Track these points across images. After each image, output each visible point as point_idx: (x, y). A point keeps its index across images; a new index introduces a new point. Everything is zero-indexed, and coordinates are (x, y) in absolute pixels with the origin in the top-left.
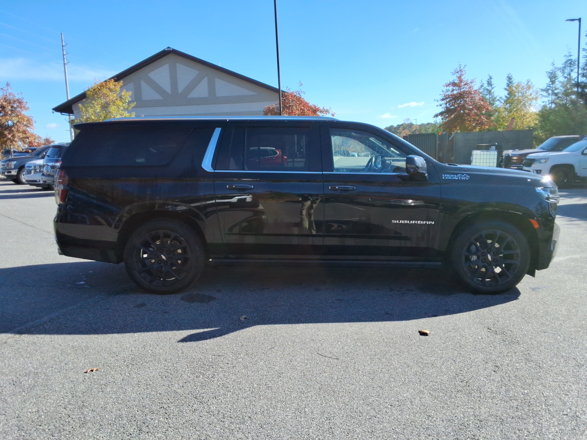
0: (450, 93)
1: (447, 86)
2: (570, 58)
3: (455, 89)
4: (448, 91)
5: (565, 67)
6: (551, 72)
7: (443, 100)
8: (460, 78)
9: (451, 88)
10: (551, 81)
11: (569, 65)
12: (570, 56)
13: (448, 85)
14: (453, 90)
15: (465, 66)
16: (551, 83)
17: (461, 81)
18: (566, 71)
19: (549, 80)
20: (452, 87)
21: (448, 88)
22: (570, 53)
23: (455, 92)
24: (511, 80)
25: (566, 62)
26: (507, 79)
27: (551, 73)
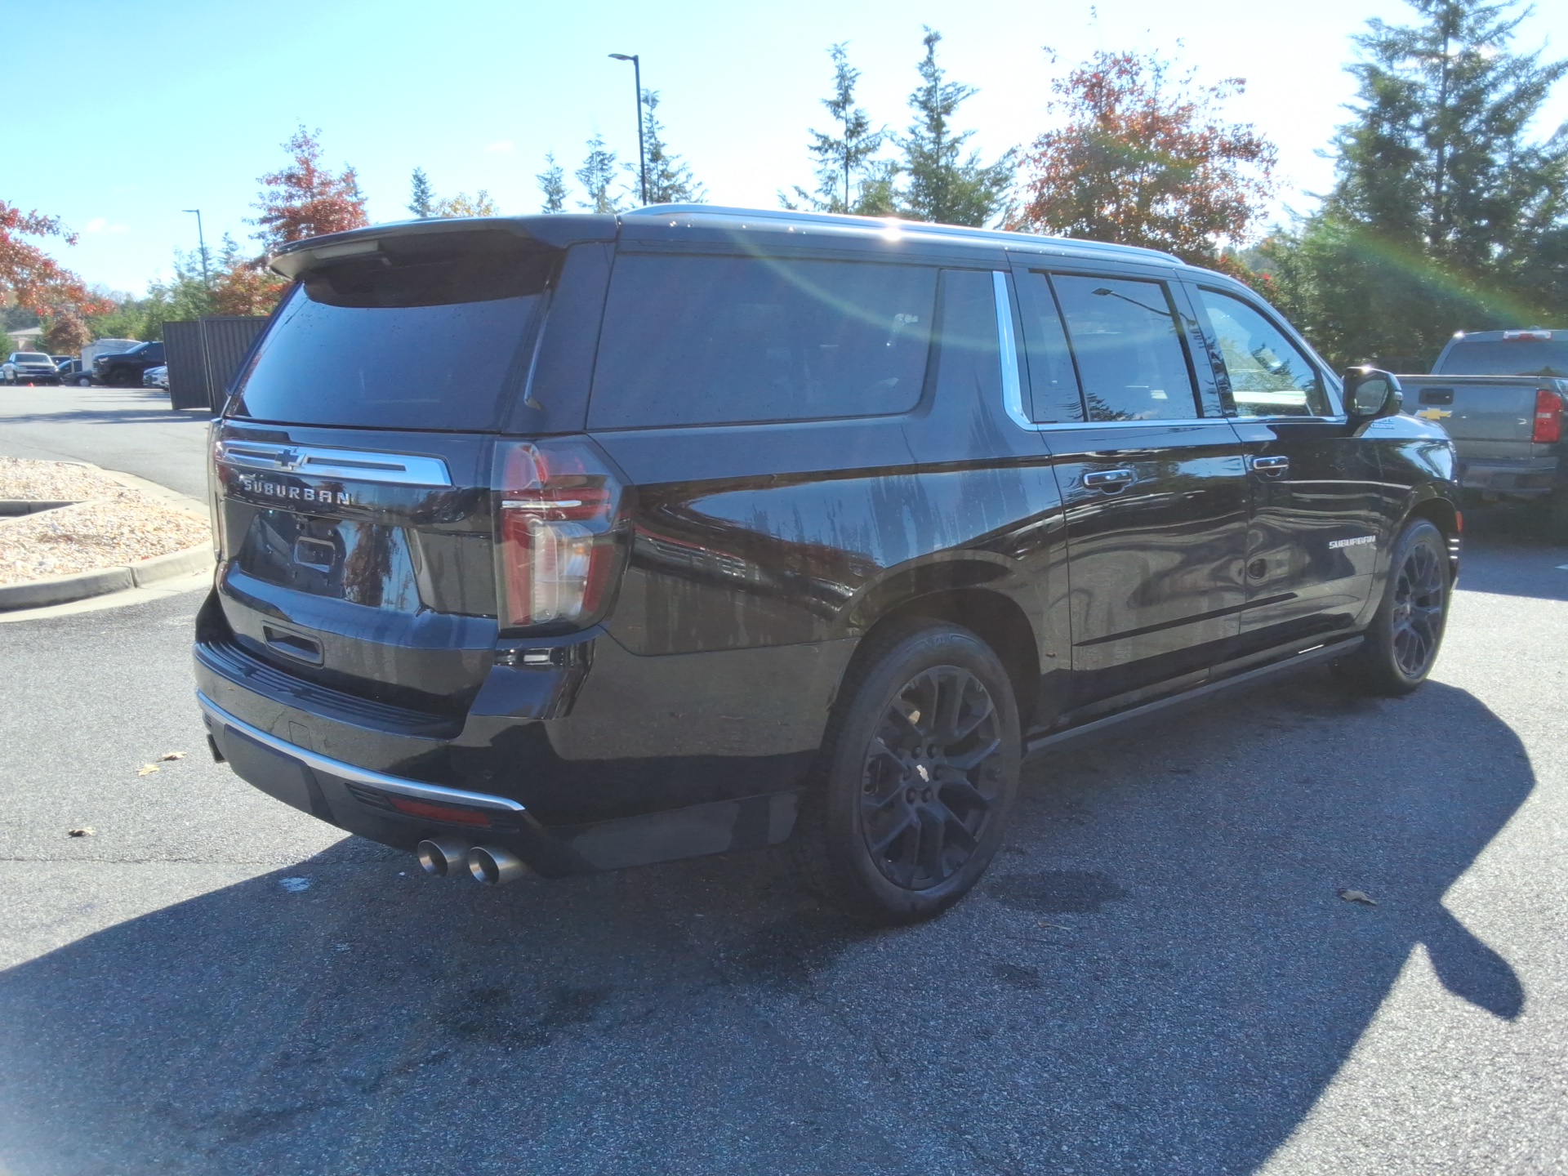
0: (280, 203)
1: (269, 183)
2: (599, 149)
3: (294, 192)
4: (275, 196)
5: (590, 170)
6: (549, 177)
7: (264, 221)
8: (305, 163)
9: (282, 189)
10: (551, 201)
11: (599, 166)
12: (600, 143)
13: (274, 180)
14: (291, 197)
15: (319, 131)
16: (549, 206)
17: (310, 172)
18: (595, 181)
19: (547, 197)
20: (286, 188)
21: (273, 188)
22: (599, 135)
23: (297, 203)
24: (422, 187)
25: (592, 157)
26: (415, 182)
27: (550, 181)
